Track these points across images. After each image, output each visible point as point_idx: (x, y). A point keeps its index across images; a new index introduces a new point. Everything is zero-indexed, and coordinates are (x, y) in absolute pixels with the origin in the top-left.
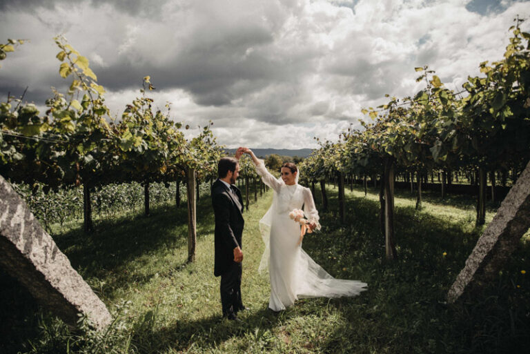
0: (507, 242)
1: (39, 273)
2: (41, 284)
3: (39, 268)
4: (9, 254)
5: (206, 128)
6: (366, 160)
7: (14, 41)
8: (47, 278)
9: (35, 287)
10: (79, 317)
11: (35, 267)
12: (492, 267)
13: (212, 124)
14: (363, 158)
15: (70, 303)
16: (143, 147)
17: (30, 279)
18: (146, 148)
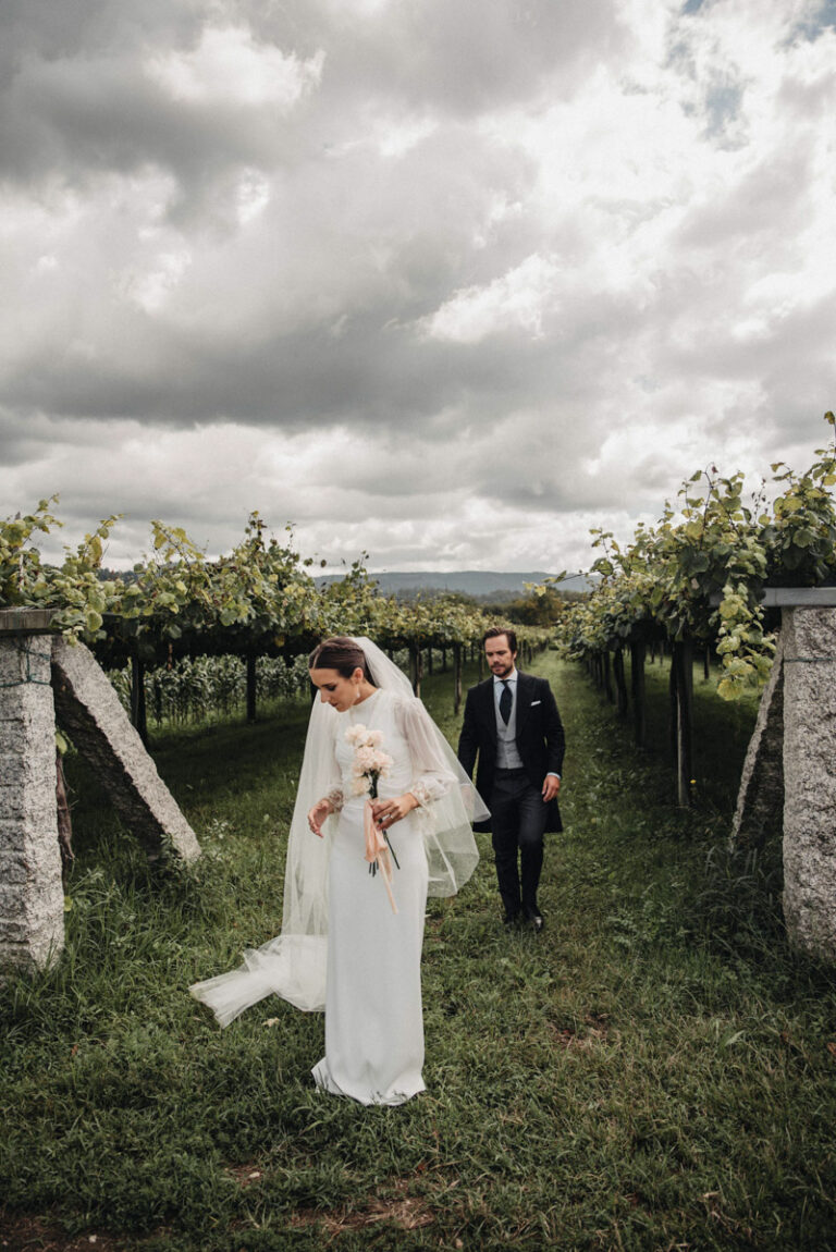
0: (772, 764)
1: (127, 774)
2: (126, 791)
3: (127, 769)
4: (100, 750)
5: (355, 565)
6: (629, 626)
7: (117, 517)
8: (135, 783)
9: (119, 794)
10: (163, 839)
11: (123, 767)
12: (765, 803)
13: (367, 557)
14: (625, 623)
15: (156, 820)
16: (250, 616)
17: (114, 784)
18: (254, 617)
